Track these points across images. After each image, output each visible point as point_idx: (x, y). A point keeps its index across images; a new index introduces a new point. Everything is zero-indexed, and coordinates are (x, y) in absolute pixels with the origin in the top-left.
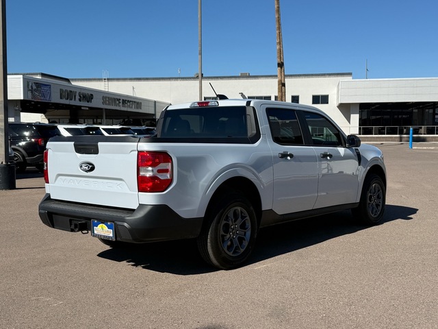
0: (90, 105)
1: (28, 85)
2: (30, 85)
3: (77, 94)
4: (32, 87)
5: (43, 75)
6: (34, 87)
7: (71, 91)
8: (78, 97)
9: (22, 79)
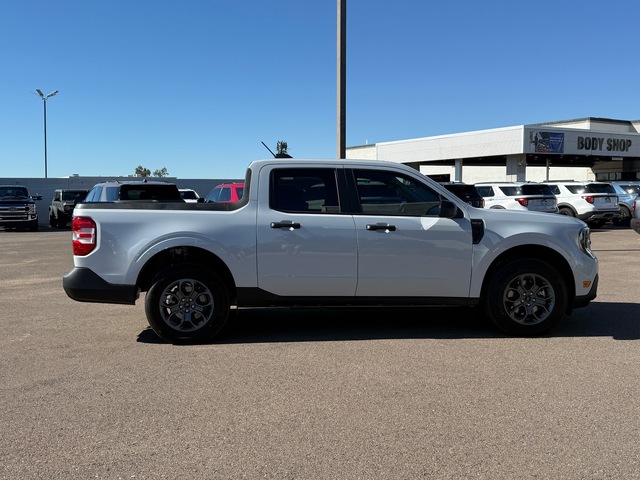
0: (625, 154)
1: (531, 136)
2: (534, 135)
3: (605, 141)
4: (536, 138)
5: (593, 120)
6: (540, 138)
7: (594, 139)
8: (605, 145)
9: (523, 131)
